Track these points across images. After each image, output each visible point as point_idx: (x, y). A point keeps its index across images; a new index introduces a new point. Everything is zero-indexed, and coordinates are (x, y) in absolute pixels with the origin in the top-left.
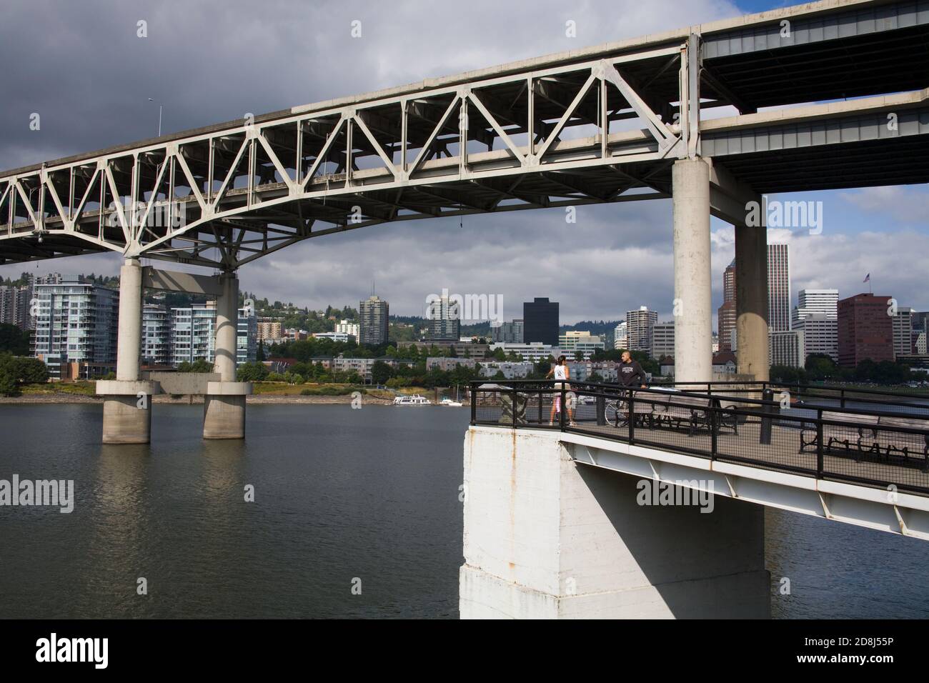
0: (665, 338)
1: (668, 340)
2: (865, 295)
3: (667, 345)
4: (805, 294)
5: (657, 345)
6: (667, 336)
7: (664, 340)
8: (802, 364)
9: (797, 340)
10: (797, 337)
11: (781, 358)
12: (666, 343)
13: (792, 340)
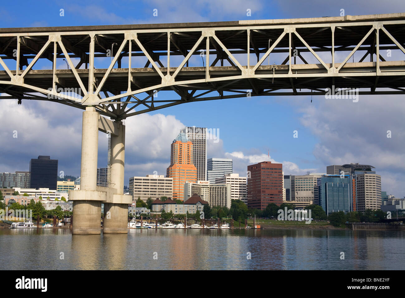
0: (142, 187)
1: (143, 188)
2: (266, 163)
3: (143, 191)
4: (212, 161)
5: (136, 191)
6: (143, 185)
7: (141, 188)
8: (229, 206)
9: (226, 190)
10: (226, 188)
11: (215, 202)
12: (142, 190)
13: (223, 190)
